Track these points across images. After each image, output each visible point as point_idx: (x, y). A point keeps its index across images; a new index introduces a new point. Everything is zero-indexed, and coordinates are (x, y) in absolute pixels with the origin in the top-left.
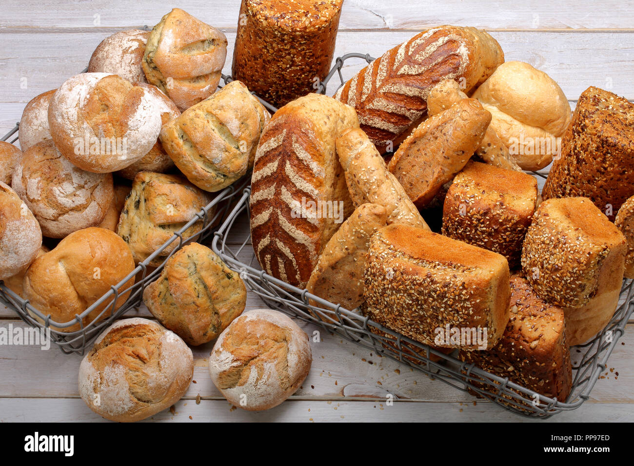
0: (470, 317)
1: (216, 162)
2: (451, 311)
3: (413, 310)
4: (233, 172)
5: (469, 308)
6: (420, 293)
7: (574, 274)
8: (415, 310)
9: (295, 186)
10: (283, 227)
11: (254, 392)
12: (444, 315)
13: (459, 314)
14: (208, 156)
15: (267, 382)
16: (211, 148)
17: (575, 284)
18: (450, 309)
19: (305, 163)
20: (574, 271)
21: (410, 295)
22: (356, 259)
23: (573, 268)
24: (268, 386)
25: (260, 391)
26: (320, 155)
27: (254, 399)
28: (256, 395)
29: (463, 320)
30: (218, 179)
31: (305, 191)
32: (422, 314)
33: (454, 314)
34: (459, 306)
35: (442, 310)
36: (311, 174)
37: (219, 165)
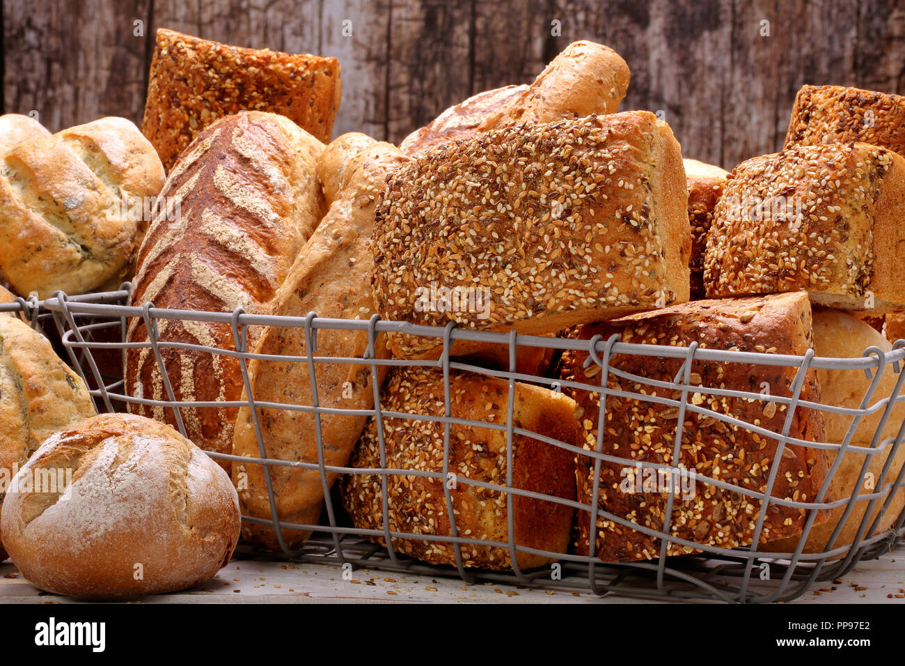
0: (608, 180)
1: (71, 206)
2: (568, 172)
3: (484, 201)
4: (103, 237)
5: (607, 160)
6: (501, 157)
7: (824, 188)
8: (488, 201)
9: (232, 204)
10: (199, 282)
11: (105, 488)
12: (552, 185)
13: (585, 176)
14: (57, 192)
15: (139, 468)
16: (66, 176)
17: (827, 213)
18: (566, 168)
19: (255, 166)
20: (824, 182)
21: (477, 170)
22: (353, 260)
23: (820, 178)
24: (141, 475)
25: (120, 486)
26: (287, 163)
27: (103, 509)
28: (109, 496)
29: (593, 185)
30: (70, 247)
31: (251, 210)
32: (503, 211)
33: (575, 177)
34: (585, 155)
35: (549, 173)
36: (266, 186)
37: (77, 211)
